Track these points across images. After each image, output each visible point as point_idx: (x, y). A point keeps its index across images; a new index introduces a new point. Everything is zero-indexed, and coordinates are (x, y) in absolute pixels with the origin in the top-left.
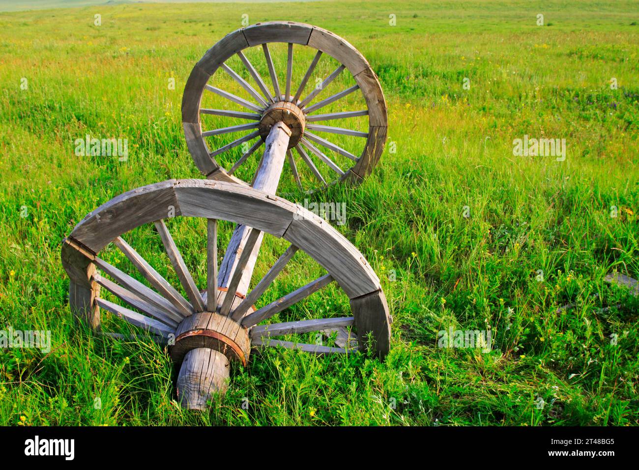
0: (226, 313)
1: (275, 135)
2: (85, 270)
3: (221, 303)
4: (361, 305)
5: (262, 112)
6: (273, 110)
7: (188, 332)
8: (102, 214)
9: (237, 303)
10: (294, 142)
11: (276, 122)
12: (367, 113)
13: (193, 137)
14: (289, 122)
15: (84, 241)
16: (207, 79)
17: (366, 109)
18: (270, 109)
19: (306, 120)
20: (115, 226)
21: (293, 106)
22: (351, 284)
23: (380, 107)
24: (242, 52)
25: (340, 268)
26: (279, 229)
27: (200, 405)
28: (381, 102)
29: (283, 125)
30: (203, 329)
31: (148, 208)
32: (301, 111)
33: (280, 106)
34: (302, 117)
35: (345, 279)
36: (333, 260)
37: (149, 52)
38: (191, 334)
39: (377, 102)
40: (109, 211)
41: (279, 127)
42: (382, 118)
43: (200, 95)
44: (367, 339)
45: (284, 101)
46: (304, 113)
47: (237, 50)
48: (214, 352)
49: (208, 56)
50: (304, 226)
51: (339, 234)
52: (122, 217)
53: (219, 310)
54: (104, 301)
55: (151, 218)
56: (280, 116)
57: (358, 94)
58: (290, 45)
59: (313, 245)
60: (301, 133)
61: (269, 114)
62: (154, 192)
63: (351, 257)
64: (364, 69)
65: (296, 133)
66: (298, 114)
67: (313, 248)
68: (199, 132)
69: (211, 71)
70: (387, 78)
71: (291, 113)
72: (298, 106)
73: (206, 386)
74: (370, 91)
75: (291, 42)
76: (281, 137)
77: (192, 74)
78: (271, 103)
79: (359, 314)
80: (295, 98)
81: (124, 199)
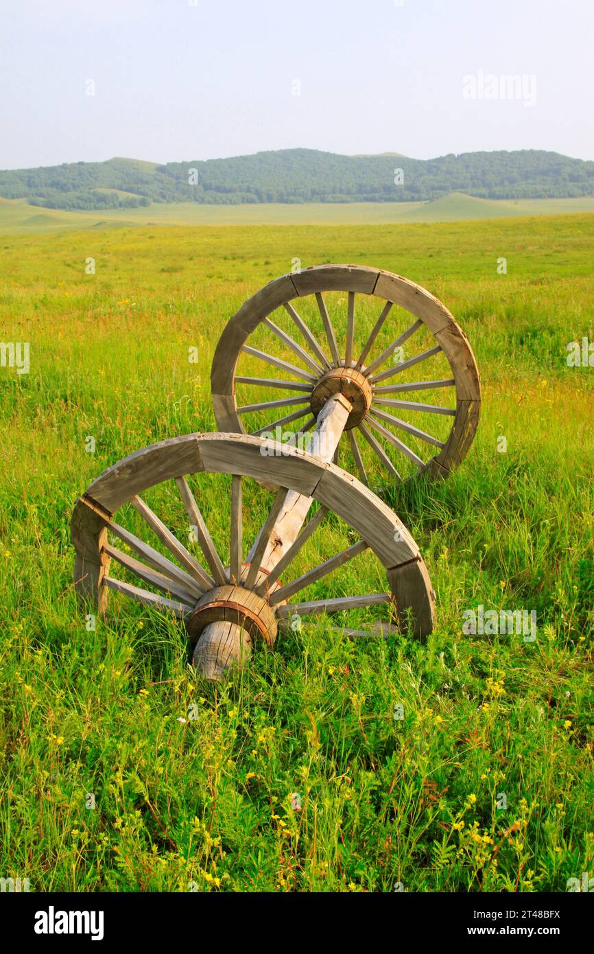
0: (250, 587)
1: (329, 410)
2: (96, 537)
3: (245, 577)
4: (398, 576)
5: (315, 381)
6: (329, 378)
7: (207, 604)
8: (121, 469)
9: (261, 578)
10: (354, 420)
11: (332, 394)
12: (453, 382)
13: (225, 414)
14: (349, 394)
15: (100, 499)
16: (244, 338)
17: (453, 378)
18: (325, 377)
19: (373, 391)
20: (134, 482)
21: (355, 373)
22: (385, 550)
23: (469, 375)
24: (290, 303)
25: (373, 531)
26: (308, 487)
27: (216, 675)
28: (471, 368)
29: (341, 397)
30: (224, 601)
31: (169, 462)
32: (366, 381)
33: (338, 373)
34: (366, 388)
35: (380, 545)
36: (366, 522)
37: (166, 306)
38: (211, 605)
39: (466, 368)
40: (129, 466)
41: (336, 400)
42: (473, 389)
43: (235, 359)
44: (405, 616)
45: (344, 367)
46: (370, 382)
47: (283, 301)
48: (234, 626)
49: (246, 308)
50: (334, 483)
51: (373, 494)
52: (143, 472)
53: (242, 584)
54: (114, 580)
55: (172, 473)
56: (338, 386)
57: (439, 357)
58: (352, 294)
59: (344, 505)
60: (365, 408)
61: (324, 383)
62: (177, 445)
63: (384, 518)
64: (448, 324)
65: (359, 409)
66: (361, 383)
67: (344, 508)
68: (233, 406)
69: (250, 327)
70: (536, 347)
71: (352, 382)
72: (363, 374)
73: (224, 657)
74: (457, 354)
75: (352, 291)
76: (338, 413)
77: (225, 332)
78: (327, 370)
79: (396, 588)
80: (358, 363)
81: (145, 453)
